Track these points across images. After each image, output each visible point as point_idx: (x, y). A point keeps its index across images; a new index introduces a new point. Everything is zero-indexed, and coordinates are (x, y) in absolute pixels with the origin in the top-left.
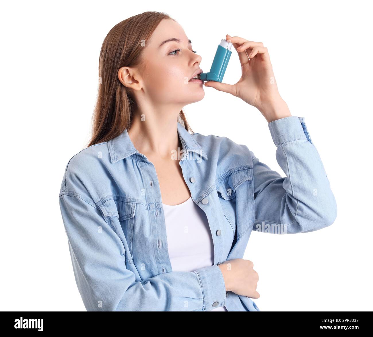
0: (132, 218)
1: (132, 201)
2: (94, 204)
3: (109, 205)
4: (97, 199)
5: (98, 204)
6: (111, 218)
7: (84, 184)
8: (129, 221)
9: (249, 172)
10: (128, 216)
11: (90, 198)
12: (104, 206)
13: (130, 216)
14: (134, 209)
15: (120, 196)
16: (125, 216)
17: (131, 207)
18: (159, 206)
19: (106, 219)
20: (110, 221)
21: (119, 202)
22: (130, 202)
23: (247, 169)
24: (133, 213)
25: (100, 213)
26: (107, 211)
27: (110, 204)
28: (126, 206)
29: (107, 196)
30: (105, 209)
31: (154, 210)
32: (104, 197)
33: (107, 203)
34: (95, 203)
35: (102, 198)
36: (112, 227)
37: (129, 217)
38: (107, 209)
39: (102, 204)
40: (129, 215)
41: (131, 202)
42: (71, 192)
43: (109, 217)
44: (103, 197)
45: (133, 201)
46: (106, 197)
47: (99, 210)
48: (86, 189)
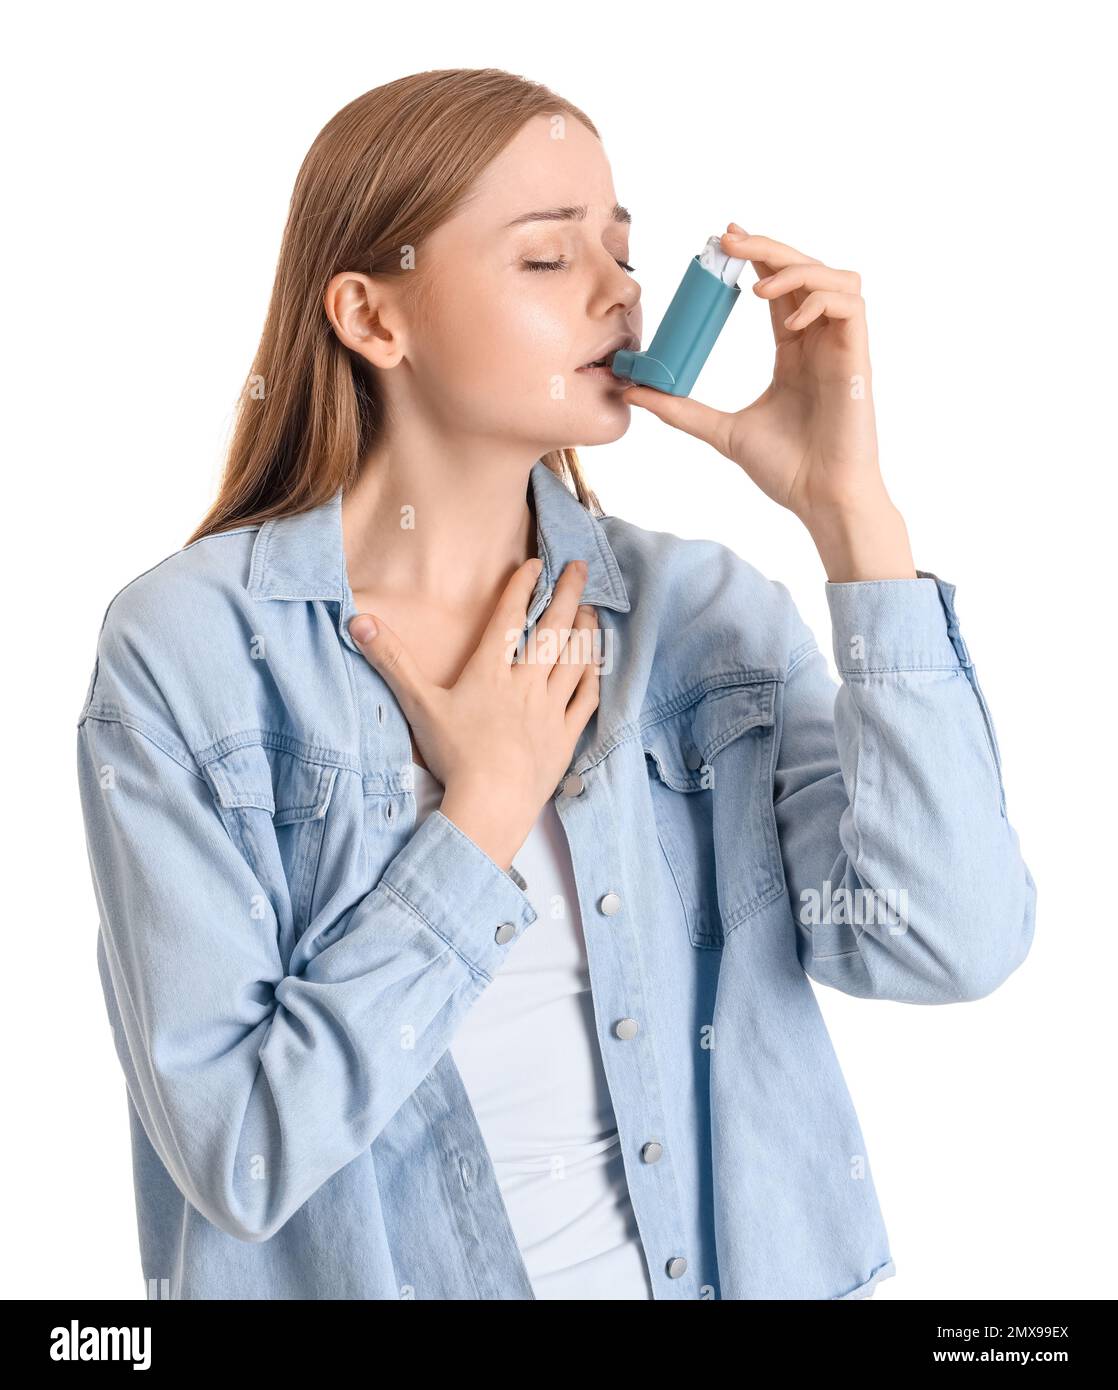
0: (318, 821)
1: (324, 760)
2: (189, 758)
3: (242, 766)
4: (200, 741)
5: (203, 758)
6: (245, 814)
7: (158, 679)
8: (305, 828)
9: (767, 695)
10: (303, 811)
11: (174, 736)
12: (225, 766)
13: (309, 810)
14: (326, 790)
15: (288, 734)
16: (294, 811)
17: (318, 781)
18: (398, 786)
19: (228, 818)
20: (240, 824)
21: (280, 755)
22: (316, 762)
23: (763, 684)
24: (323, 802)
25: (208, 793)
26: (233, 787)
27: (246, 763)
28: (299, 774)
29: (237, 731)
30: (228, 779)
31: (381, 799)
32: (229, 734)
33: (237, 757)
34: (194, 752)
35: (220, 739)
36: (246, 848)
37: (306, 816)
38: (236, 780)
39: (219, 760)
40: (308, 807)
41: (320, 762)
42: (110, 706)
43: (236, 809)
44: (224, 736)
45: (327, 757)
46: (236, 735)
47: (205, 782)
48: (164, 699)
